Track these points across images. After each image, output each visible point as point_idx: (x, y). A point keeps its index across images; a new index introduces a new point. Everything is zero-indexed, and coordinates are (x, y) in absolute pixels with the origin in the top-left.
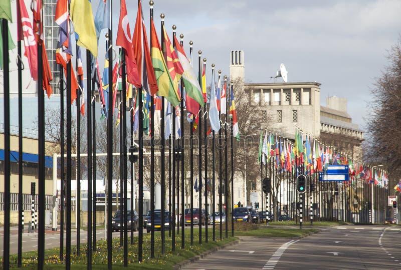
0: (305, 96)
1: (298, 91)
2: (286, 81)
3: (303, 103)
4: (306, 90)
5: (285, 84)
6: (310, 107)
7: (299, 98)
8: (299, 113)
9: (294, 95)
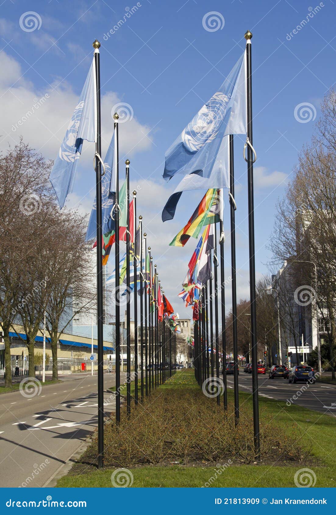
0: (185, 324)
1: (183, 322)
2: (179, 318)
3: (185, 326)
4: (186, 322)
5: (178, 320)
6: (187, 328)
7: (183, 324)
8: (183, 330)
9: (181, 324)
